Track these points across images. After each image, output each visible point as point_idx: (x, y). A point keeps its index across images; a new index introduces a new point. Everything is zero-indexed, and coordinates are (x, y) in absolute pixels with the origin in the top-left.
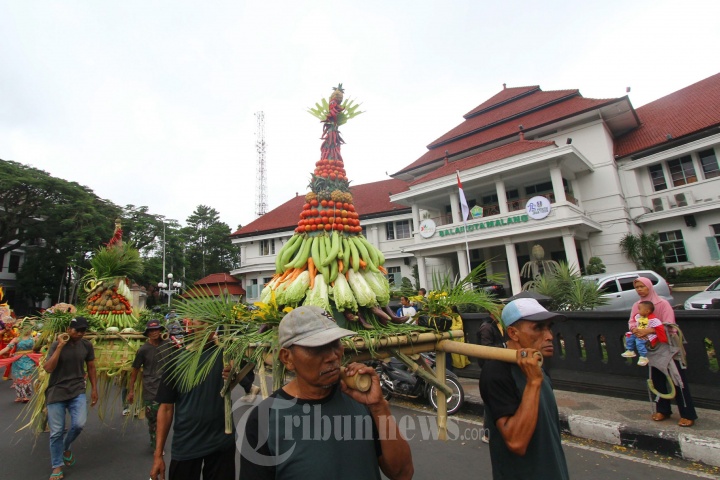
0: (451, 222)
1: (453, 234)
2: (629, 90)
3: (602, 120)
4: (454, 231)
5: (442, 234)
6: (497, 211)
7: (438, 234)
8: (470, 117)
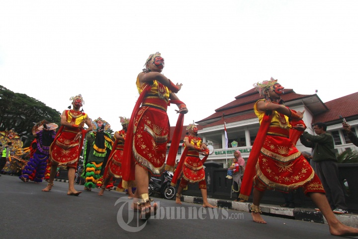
0: (222, 148)
1: (222, 154)
2: (317, 91)
3: (304, 105)
4: (222, 153)
5: (216, 153)
6: (244, 145)
7: (214, 153)
8: (237, 98)
